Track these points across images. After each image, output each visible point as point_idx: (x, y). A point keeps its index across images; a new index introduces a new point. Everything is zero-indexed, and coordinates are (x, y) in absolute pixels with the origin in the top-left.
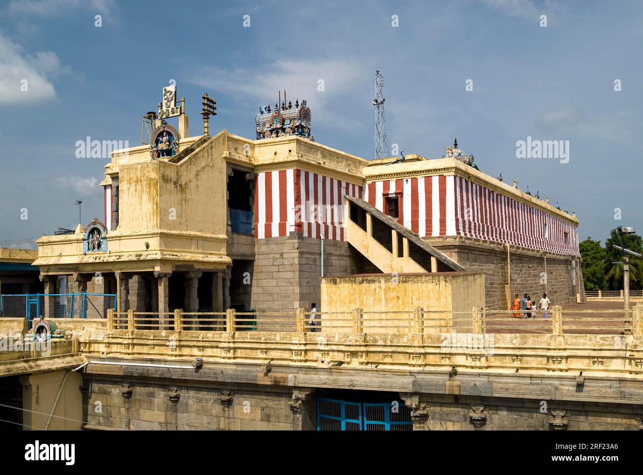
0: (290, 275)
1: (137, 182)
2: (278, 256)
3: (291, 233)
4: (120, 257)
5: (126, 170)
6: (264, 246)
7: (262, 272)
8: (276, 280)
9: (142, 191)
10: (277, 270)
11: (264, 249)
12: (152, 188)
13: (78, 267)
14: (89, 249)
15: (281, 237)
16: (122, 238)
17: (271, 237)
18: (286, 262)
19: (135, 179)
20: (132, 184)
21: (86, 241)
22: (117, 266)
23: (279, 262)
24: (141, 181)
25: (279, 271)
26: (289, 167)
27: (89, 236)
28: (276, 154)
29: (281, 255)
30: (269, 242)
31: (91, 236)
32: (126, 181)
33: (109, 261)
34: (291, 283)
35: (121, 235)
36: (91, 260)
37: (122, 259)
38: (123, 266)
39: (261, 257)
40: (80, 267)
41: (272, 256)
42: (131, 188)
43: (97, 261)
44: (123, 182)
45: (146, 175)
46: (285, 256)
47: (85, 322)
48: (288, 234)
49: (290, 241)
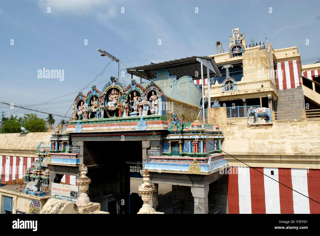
0: (298, 105)
1: (254, 59)
2: (291, 97)
3: (297, 87)
4: (247, 92)
5: (246, 55)
6: (283, 93)
7: (282, 104)
8: (290, 107)
9: (257, 63)
10: (291, 103)
11: (283, 94)
12: (263, 61)
13: (219, 99)
14: (225, 90)
15: (292, 89)
16: (246, 84)
17: (286, 89)
18: (295, 99)
19: (253, 58)
20: (251, 60)
21: (224, 87)
22: (243, 96)
23: (292, 99)
24: (256, 59)
25: (292, 103)
26: (294, 60)
27: (225, 85)
28: (286, 54)
29: (292, 96)
30: (286, 91)
31: (226, 84)
32: (247, 59)
33: (241, 94)
34: (300, 108)
35: (245, 83)
36: (229, 95)
37: (249, 92)
38: (247, 96)
39: (282, 98)
40: (220, 99)
41: (288, 97)
42: (250, 62)
43: (233, 94)
44: (245, 60)
45: (259, 56)
46: (295, 96)
47: (242, 118)
48: (296, 87)
49: (298, 90)
